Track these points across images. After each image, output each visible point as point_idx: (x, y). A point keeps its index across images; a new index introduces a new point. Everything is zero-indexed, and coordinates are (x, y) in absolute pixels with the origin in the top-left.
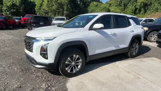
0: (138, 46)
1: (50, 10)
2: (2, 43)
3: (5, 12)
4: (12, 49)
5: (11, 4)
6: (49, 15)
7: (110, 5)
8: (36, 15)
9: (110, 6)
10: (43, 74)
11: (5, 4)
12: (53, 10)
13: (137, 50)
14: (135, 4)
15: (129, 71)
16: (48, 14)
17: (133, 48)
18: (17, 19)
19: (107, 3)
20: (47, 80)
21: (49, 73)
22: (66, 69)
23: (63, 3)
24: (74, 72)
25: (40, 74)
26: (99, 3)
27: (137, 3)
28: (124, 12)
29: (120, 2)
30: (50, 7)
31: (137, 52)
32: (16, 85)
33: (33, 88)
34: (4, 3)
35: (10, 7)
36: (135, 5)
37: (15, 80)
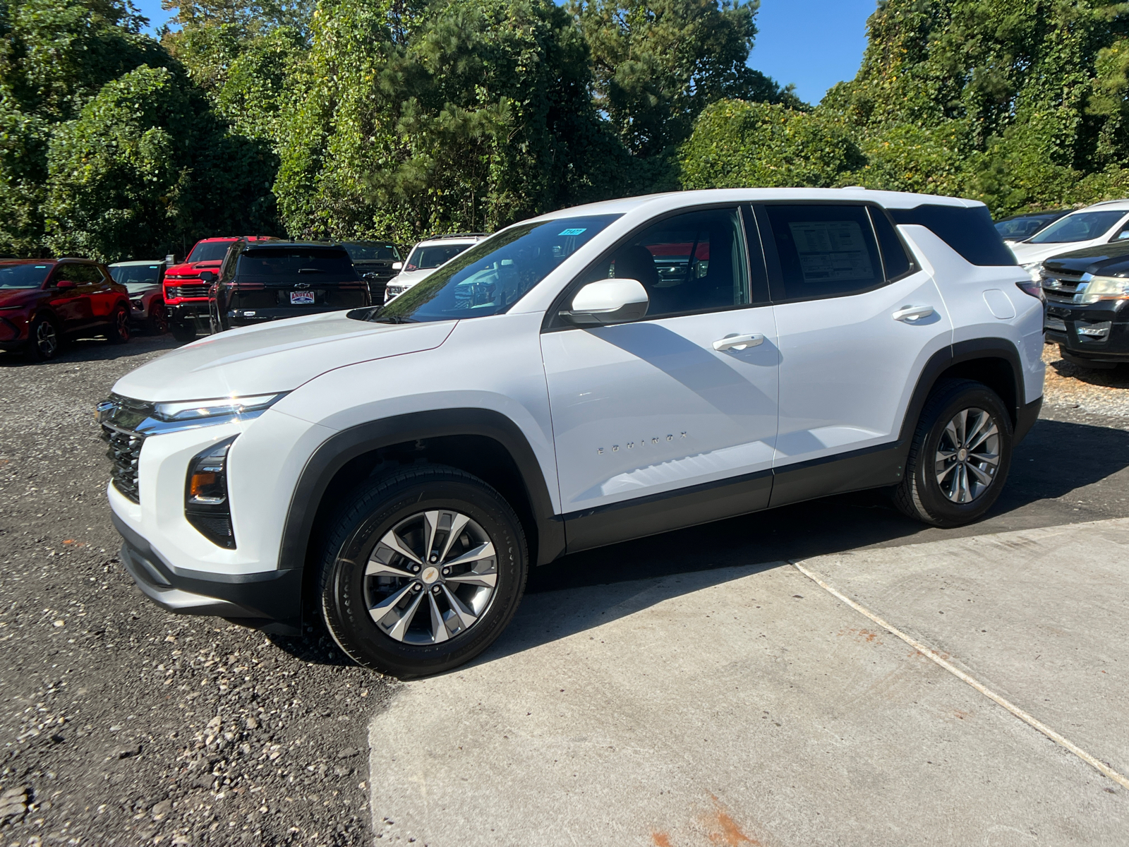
0: (994, 430)
1: (380, 193)
2: (11, 452)
3: (64, 227)
4: (65, 493)
5: (103, 170)
6: (381, 230)
7: (865, 109)
8: (284, 235)
9: (859, 123)
10: (232, 659)
11: (61, 177)
12: (406, 189)
13: (990, 466)
14: (1075, 82)
15: (880, 622)
16: (371, 226)
17: (947, 445)
18: (141, 275)
19: (836, 98)
20: (244, 695)
21: (276, 649)
22: (372, 612)
23: (477, 133)
24: (441, 635)
25: (207, 655)
26: (765, 105)
27: (1093, 75)
28: (985, 156)
29: (950, 82)
30: (379, 167)
31: (988, 480)
32: (36, 727)
33: (133, 747)
34: (52, 166)
35: (97, 191)
36: (1076, 91)
37: (33, 696)
